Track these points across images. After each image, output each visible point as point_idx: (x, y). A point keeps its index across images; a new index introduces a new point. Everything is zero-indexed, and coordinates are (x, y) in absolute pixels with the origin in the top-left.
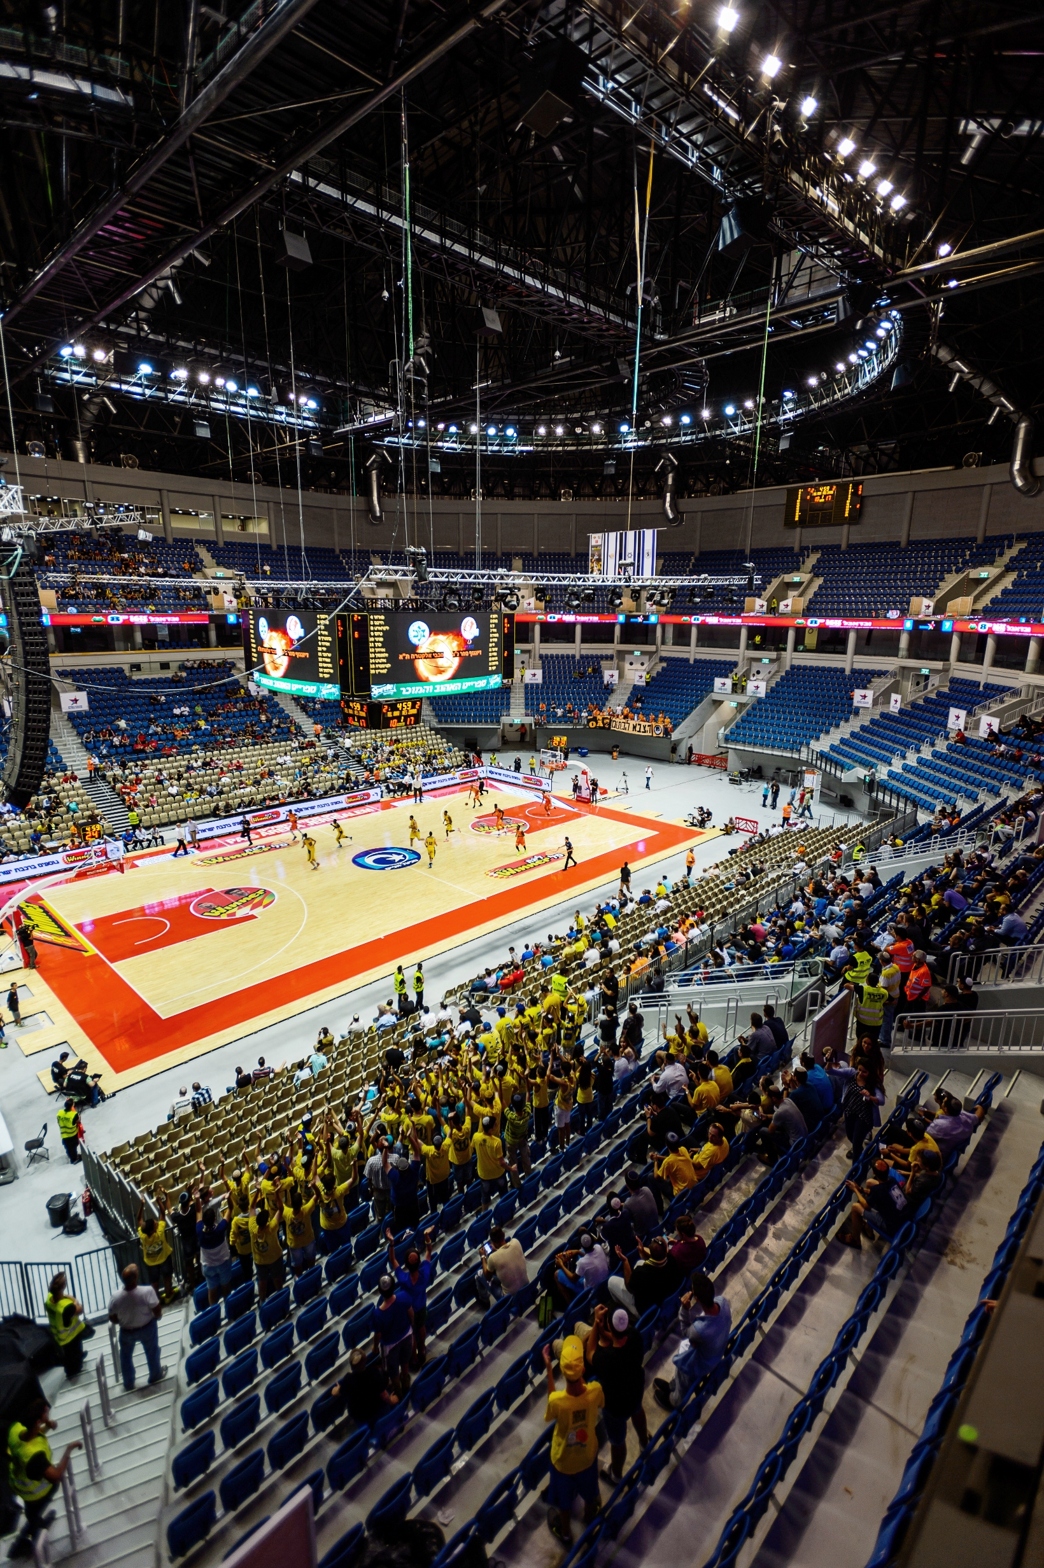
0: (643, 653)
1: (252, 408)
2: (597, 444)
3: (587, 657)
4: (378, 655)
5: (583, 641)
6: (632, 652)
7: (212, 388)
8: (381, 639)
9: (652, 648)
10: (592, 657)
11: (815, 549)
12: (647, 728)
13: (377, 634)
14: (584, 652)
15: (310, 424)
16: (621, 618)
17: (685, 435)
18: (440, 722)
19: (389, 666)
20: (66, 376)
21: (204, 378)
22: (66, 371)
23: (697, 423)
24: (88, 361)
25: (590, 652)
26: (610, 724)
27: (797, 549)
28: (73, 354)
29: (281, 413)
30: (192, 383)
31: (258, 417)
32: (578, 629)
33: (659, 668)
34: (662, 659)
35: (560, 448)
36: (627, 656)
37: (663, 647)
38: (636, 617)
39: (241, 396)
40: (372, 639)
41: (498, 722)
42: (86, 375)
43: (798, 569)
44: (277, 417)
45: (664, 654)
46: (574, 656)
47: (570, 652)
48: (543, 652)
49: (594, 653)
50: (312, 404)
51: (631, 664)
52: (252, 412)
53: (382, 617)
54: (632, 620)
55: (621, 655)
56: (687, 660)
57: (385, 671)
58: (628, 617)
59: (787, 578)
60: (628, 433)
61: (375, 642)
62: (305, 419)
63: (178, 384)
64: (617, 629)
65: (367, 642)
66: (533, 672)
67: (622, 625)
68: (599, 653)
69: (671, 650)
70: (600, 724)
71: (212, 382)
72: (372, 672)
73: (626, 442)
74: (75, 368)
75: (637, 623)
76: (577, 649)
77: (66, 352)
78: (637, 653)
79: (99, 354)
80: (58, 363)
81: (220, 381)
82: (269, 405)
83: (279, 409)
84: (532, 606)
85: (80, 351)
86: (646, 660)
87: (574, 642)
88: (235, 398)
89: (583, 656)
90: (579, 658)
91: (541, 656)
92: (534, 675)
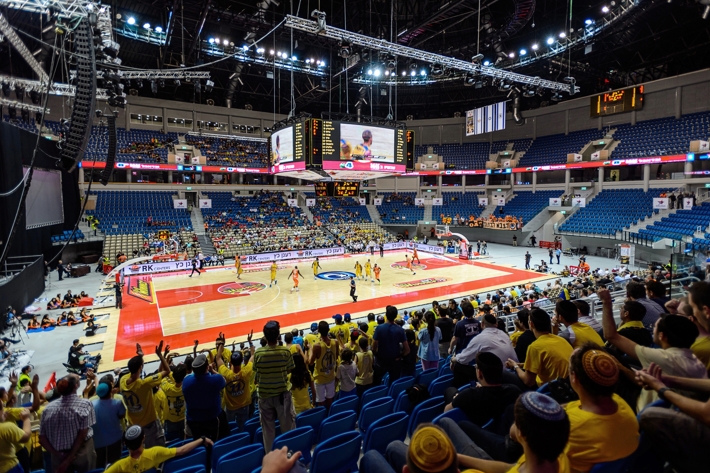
0: (503, 190)
1: (294, 66)
3: (469, 193)
4: (327, 144)
5: (466, 185)
6: (496, 190)
7: (276, 57)
8: (330, 135)
9: (509, 187)
10: (472, 193)
11: (613, 127)
13: (327, 132)
14: (467, 190)
15: (322, 73)
16: (489, 172)
18: (384, 223)
19: (333, 150)
20: (211, 52)
21: (272, 52)
22: (211, 49)
24: (221, 46)
25: (471, 191)
26: (482, 225)
27: (600, 128)
28: (215, 42)
29: (308, 69)
30: (267, 55)
31: (297, 70)
32: (464, 178)
33: (513, 197)
34: (515, 193)
36: (493, 192)
37: (515, 186)
38: (498, 170)
39: (290, 61)
40: (324, 135)
41: (416, 223)
42: (219, 51)
43: (602, 138)
44: (306, 70)
45: (516, 190)
46: (461, 193)
47: (459, 191)
48: (444, 191)
49: (473, 191)
50: (323, 64)
51: (496, 196)
52: (294, 68)
53: (331, 123)
54: (496, 172)
55: (490, 191)
56: (531, 192)
57: (331, 153)
58: (493, 171)
59: (595, 143)
61: (326, 136)
62: (319, 71)
63: (260, 55)
64: (487, 178)
65: (321, 136)
66: (437, 199)
67: (489, 175)
69: (521, 187)
70: (477, 225)
71: (276, 54)
72: (324, 153)
74: (215, 48)
75: (498, 174)
76: (463, 188)
77: (211, 41)
78: (499, 190)
79: (226, 42)
80: (208, 46)
81: (279, 54)
82: (303, 65)
83: (307, 67)
84: (438, 167)
85: (217, 41)
86: (504, 193)
87: (461, 185)
88: (286, 61)
89: (466, 193)
90: (464, 193)
91: (442, 193)
92: (438, 201)
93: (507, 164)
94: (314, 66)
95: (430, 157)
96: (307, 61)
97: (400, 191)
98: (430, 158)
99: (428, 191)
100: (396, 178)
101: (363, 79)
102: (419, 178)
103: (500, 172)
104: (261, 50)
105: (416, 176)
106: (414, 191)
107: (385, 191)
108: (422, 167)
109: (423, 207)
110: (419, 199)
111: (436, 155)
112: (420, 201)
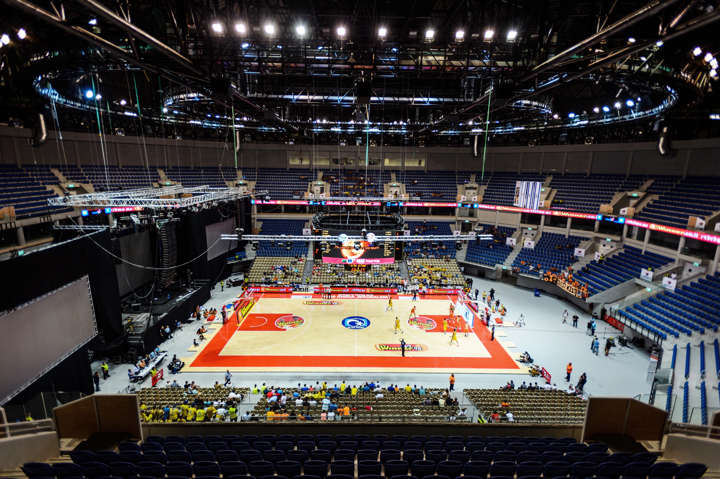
0: (612, 240)
2: (557, 125)
3: (573, 237)
6: (605, 239)
9: (618, 238)
10: (576, 237)
12: (574, 291)
14: (571, 234)
15: (405, 131)
16: (599, 217)
17: (607, 118)
23: (613, 111)
25: (575, 235)
26: (556, 282)
30: (356, 125)
32: (569, 221)
34: (625, 246)
35: (536, 128)
36: (602, 241)
37: (627, 239)
38: (610, 218)
41: (494, 266)
45: (627, 244)
47: (562, 233)
48: (545, 231)
49: (579, 235)
51: (604, 245)
52: (379, 131)
54: (607, 219)
55: (598, 239)
56: (641, 251)
58: (604, 217)
60: (575, 118)
62: (402, 130)
63: (351, 126)
64: (596, 224)
66: (531, 241)
67: (600, 221)
68: (582, 236)
69: (632, 241)
70: (551, 280)
71: (364, 123)
73: (573, 123)
74: (317, 127)
75: (609, 221)
76: (566, 231)
78: (609, 240)
79: (325, 122)
80: (312, 126)
85: (319, 121)
86: (614, 244)
87: (566, 227)
89: (570, 236)
90: (567, 237)
91: (543, 233)
93: (624, 211)
95: (543, 190)
97: (500, 225)
98: (543, 192)
99: (529, 229)
100: (498, 212)
102: (520, 215)
103: (612, 220)
105: (517, 213)
106: (514, 227)
107: (486, 223)
109: (511, 249)
110: (511, 239)
111: (549, 189)
112: (512, 241)
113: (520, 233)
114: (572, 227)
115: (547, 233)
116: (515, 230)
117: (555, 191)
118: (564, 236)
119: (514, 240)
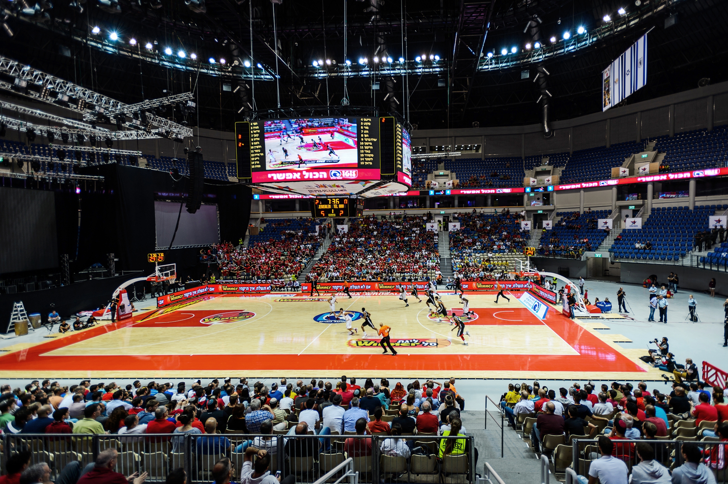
1: (403, 69)
3: (702, 207)
7: (381, 64)
10: (706, 207)
14: (698, 204)
15: (438, 69)
20: (316, 75)
21: (376, 60)
22: (316, 73)
24: (324, 67)
25: (705, 204)
28: (318, 65)
29: (420, 68)
30: (371, 65)
31: (408, 73)
32: (692, 184)
39: (396, 65)
42: (324, 73)
44: (418, 70)
47: (683, 205)
48: (655, 206)
49: (710, 204)
50: (437, 58)
52: (404, 71)
62: (434, 68)
63: (364, 67)
68: (716, 203)
71: (381, 61)
74: (319, 71)
76: (689, 201)
77: (315, 64)
79: (329, 62)
80: (314, 70)
81: (384, 59)
82: (413, 65)
83: (419, 66)
84: (647, 170)
85: (321, 62)
87: (687, 195)
88: (393, 66)
89: (696, 208)
90: (691, 208)
91: (653, 210)
92: (634, 222)
94: (428, 63)
95: (645, 156)
96: (418, 59)
97: (588, 209)
98: (645, 158)
99: (631, 207)
101: (496, 64)
102: (615, 189)
104: (363, 61)
105: (610, 187)
106: (608, 209)
108: (621, 173)
109: (606, 233)
110: (604, 220)
111: (654, 153)
112: (606, 223)
113: (617, 214)
114: (697, 194)
115: (659, 209)
116: (610, 212)
117: (662, 156)
118: (687, 208)
119: (610, 222)
